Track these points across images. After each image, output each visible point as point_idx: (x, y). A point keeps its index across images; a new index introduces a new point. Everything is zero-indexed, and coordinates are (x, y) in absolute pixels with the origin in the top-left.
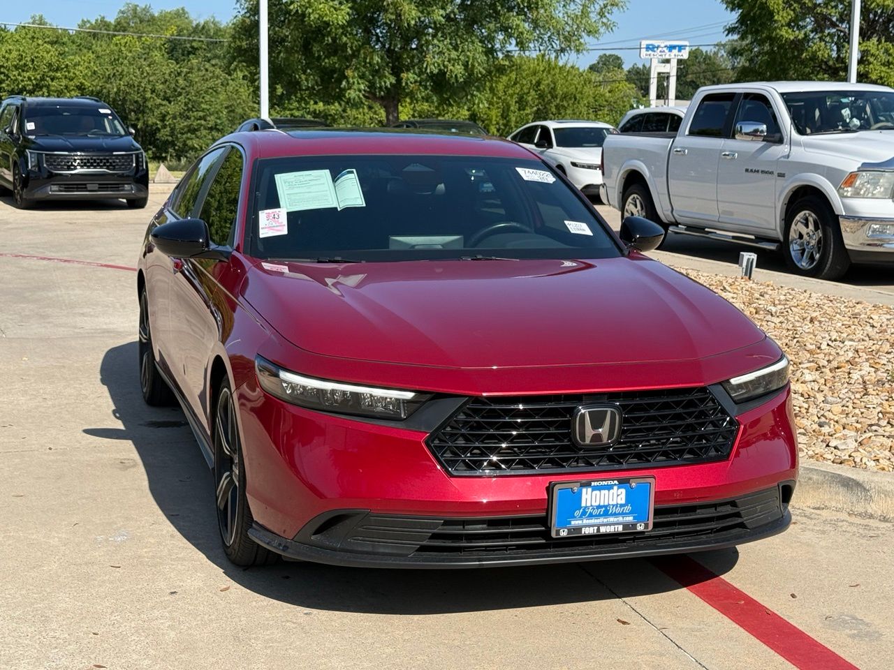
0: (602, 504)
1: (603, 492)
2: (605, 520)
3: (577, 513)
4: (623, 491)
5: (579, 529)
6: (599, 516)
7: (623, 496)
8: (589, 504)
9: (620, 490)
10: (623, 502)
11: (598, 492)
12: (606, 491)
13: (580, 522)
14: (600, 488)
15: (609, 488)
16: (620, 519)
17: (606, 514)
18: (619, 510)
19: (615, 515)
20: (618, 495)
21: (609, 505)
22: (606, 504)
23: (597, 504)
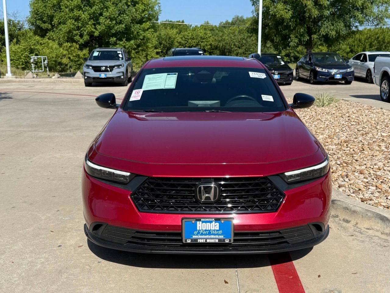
0: (207, 229)
1: (207, 224)
2: (209, 237)
3: (195, 233)
4: (218, 224)
5: (196, 240)
6: (206, 234)
7: (218, 226)
8: (201, 229)
9: (216, 224)
10: (218, 229)
11: (205, 224)
12: (209, 224)
13: (197, 237)
14: (206, 222)
15: (211, 222)
16: (217, 236)
17: (210, 234)
18: (216, 232)
19: (214, 234)
20: (215, 226)
21: (211, 230)
22: (209, 229)
23: (205, 229)
